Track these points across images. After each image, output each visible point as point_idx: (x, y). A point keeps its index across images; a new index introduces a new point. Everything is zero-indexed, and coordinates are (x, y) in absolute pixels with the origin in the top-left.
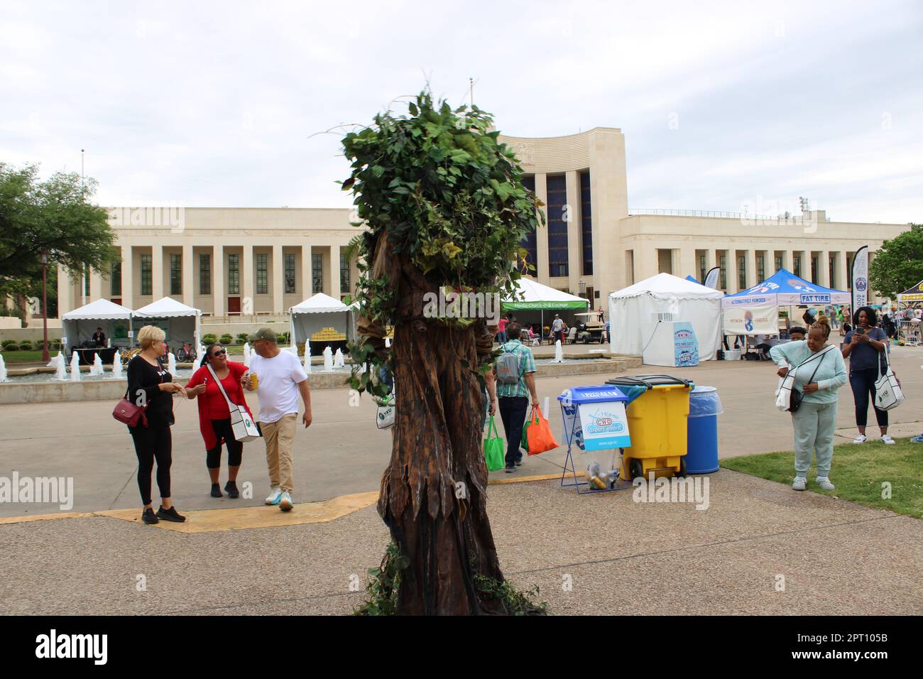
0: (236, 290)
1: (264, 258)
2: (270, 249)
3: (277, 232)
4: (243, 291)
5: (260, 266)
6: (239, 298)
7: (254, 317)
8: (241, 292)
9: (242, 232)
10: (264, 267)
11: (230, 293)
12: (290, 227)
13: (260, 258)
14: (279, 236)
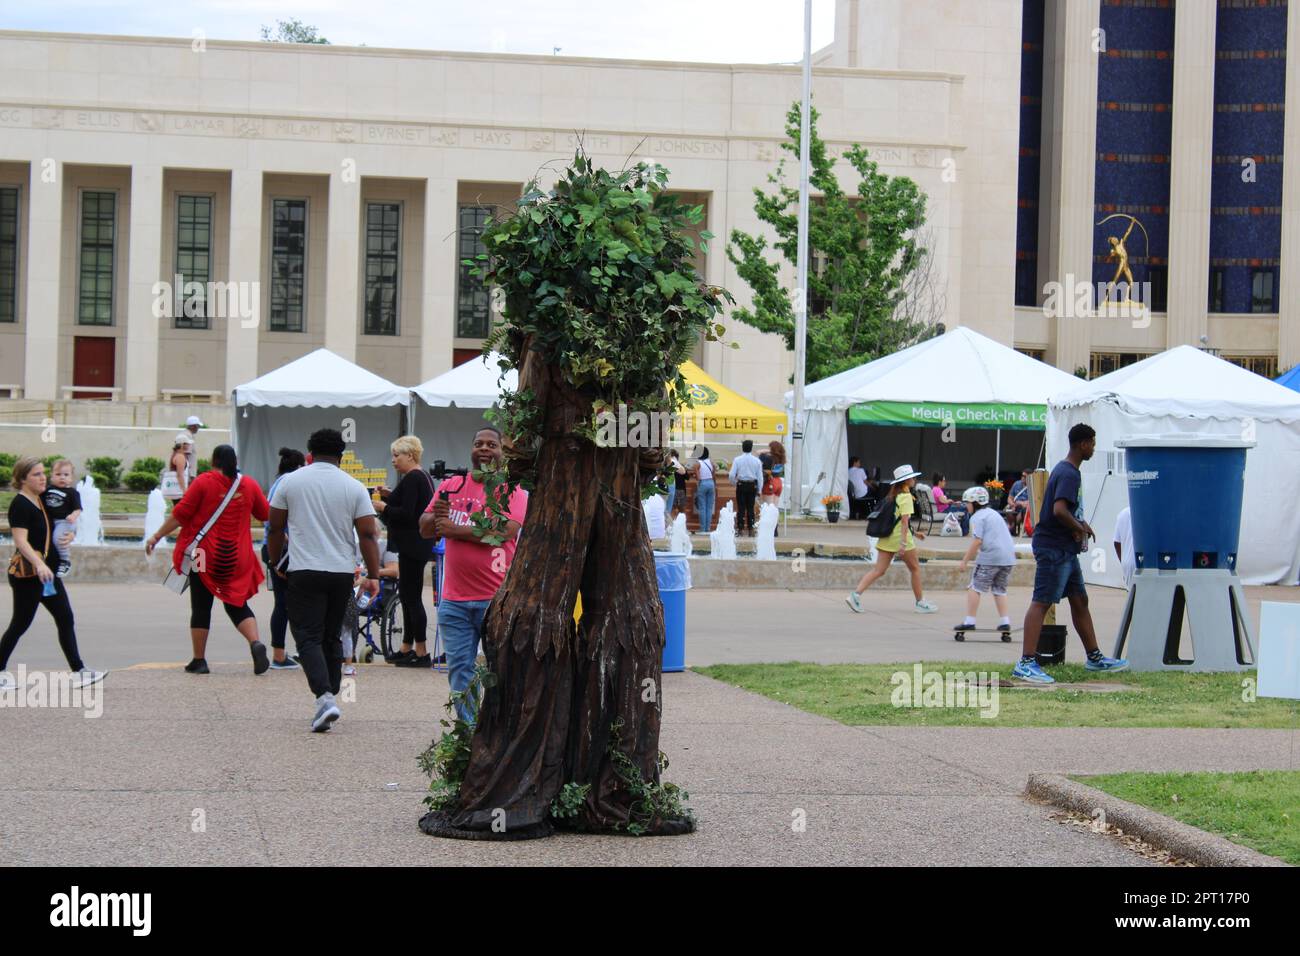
0: (104, 314)
1: (202, 209)
2: (220, 181)
3: (248, 123)
4: (125, 318)
5: (187, 236)
6: (112, 340)
7: (156, 409)
8: (118, 322)
9: (127, 120)
10: (201, 237)
11: (82, 322)
12: (291, 109)
13: (187, 209)
14: (255, 136)
